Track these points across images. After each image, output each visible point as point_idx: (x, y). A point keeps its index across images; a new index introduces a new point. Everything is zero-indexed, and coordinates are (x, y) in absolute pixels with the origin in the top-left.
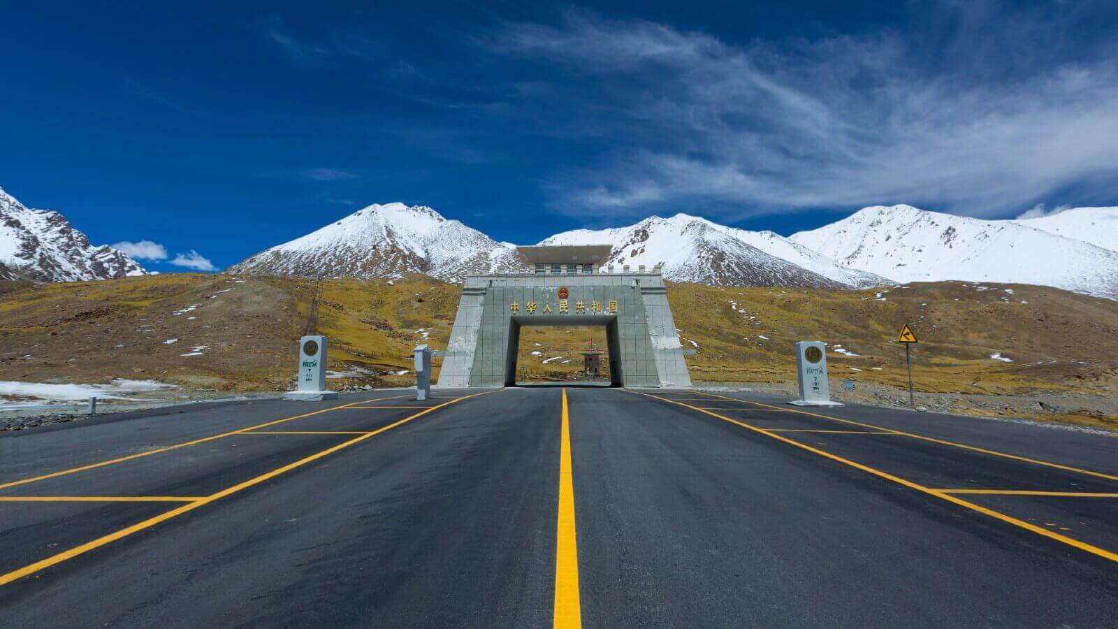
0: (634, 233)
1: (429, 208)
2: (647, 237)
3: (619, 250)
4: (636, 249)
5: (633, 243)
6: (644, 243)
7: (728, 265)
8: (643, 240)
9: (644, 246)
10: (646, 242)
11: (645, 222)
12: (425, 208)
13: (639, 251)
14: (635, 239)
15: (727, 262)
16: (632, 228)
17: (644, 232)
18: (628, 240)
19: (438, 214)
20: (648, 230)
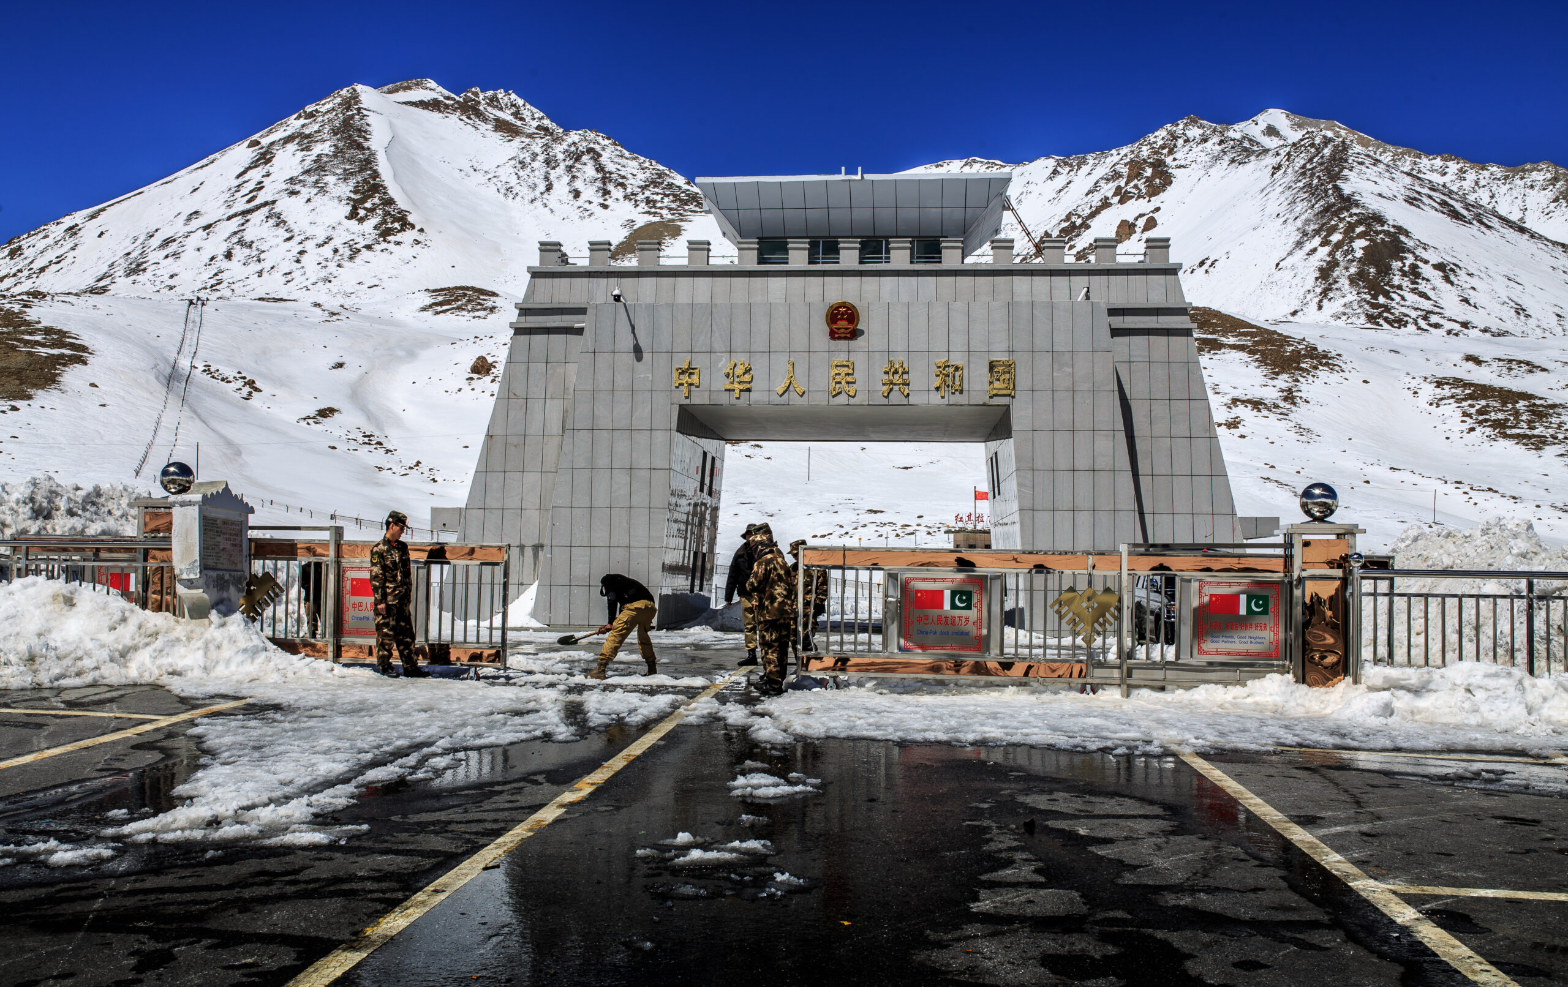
0: (1125, 171)
1: (513, 96)
2: (1167, 180)
3: (1079, 222)
4: (1131, 220)
5: (1121, 202)
6: (1156, 201)
7: (1414, 267)
8: (1154, 191)
9: (1158, 209)
10: (1162, 196)
11: (1160, 135)
12: (501, 94)
13: (1141, 223)
14: (1130, 188)
15: (1410, 260)
16: (1118, 157)
17: (1159, 167)
18: (1108, 189)
19: (539, 114)
20: (1169, 160)
